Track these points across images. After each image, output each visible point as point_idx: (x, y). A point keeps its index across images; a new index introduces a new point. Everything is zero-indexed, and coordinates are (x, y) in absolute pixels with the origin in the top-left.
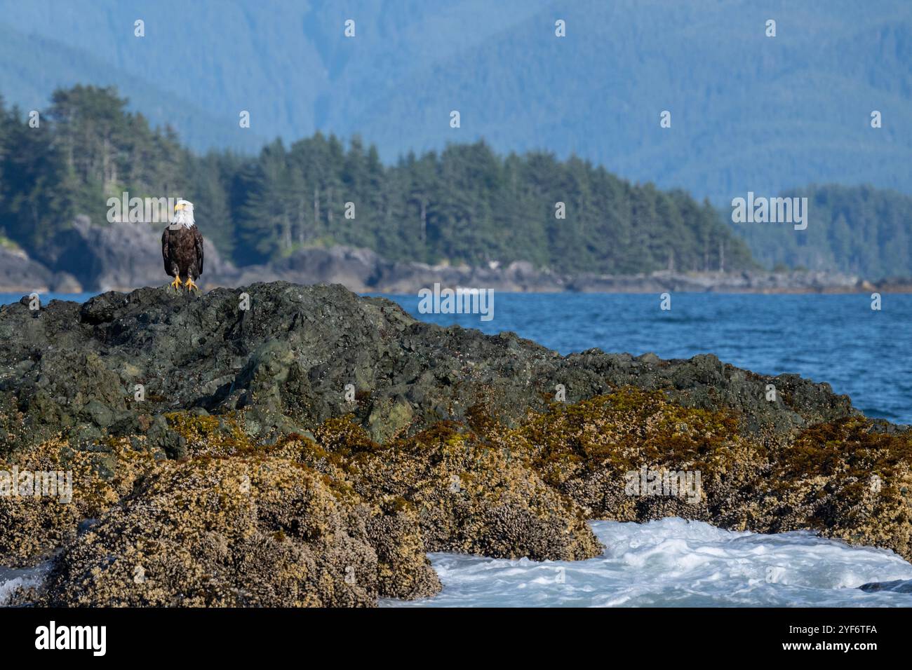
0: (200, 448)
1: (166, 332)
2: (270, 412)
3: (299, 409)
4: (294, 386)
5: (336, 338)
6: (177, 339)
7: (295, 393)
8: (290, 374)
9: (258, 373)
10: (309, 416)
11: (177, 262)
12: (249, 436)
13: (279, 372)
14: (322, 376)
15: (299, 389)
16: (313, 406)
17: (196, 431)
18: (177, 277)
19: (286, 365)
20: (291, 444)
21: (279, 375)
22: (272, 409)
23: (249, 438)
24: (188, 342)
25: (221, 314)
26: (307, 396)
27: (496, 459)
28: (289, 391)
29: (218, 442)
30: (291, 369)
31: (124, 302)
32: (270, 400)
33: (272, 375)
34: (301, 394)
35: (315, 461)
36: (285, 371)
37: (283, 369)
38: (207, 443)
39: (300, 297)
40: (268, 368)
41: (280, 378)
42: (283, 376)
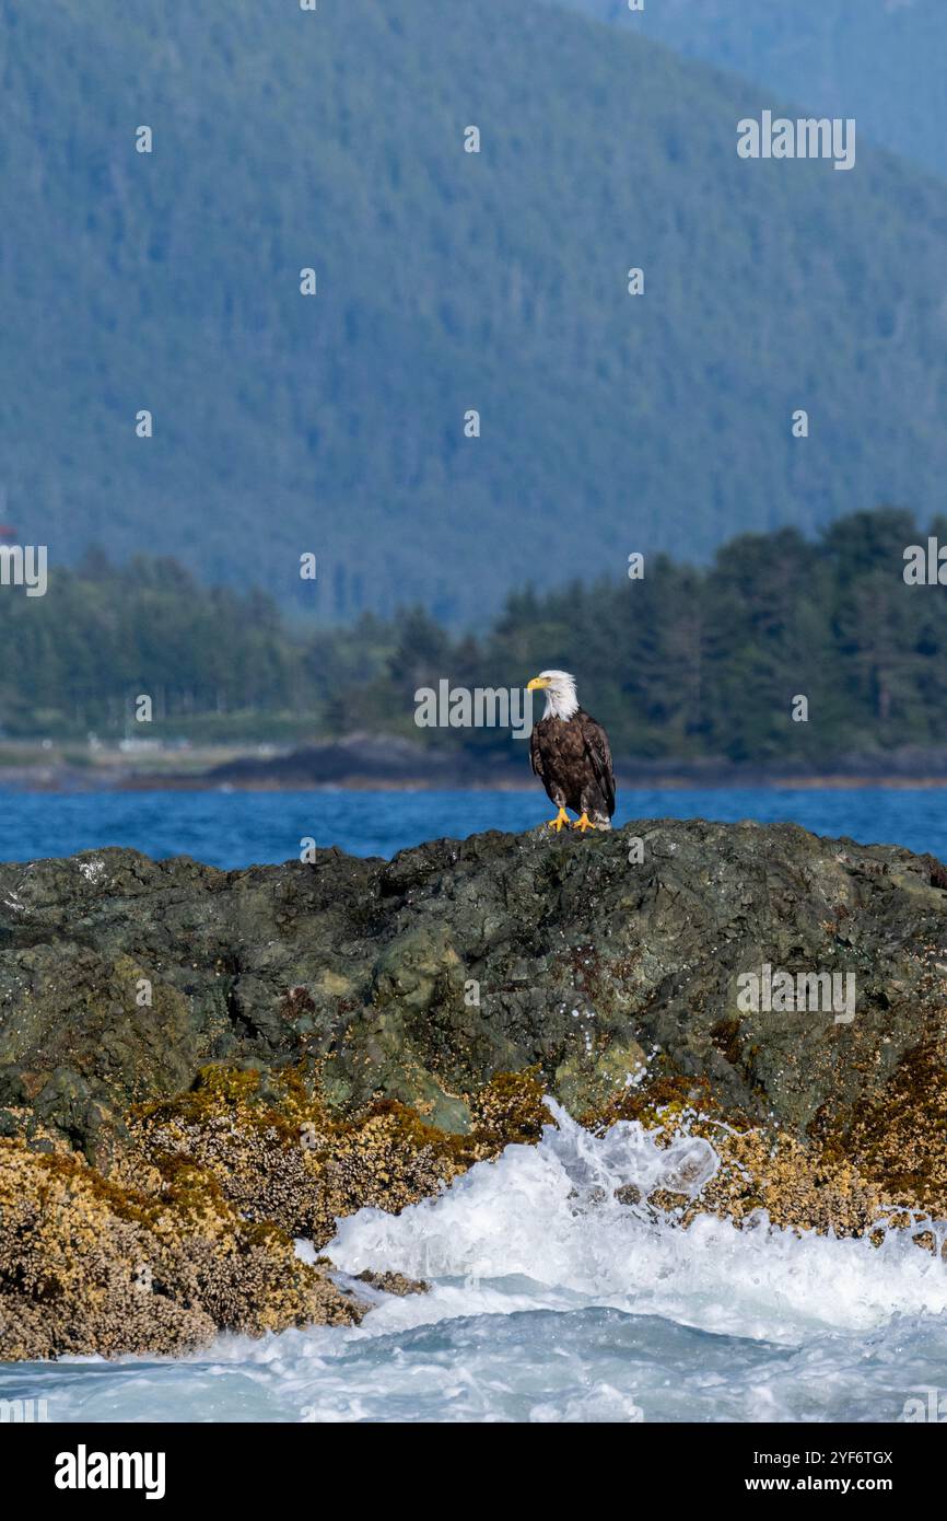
0: (220, 1128)
1: (438, 915)
2: (372, 1063)
3: (450, 1057)
4: (442, 1014)
5: (722, 922)
6: (455, 928)
7: (443, 1028)
8: (434, 993)
9: (378, 991)
10: (469, 1069)
11: (560, 783)
12: (330, 1106)
13: (416, 988)
14: (676, 991)
15: (449, 1021)
16: (474, 1050)
17: (222, 1098)
18: (562, 811)
19: (428, 976)
20: (377, 1121)
21: (414, 993)
22: (377, 1056)
23: (329, 1111)
24: (476, 932)
25: (541, 881)
26: (463, 1033)
27: (741, 1147)
28: (434, 1023)
29: (255, 1116)
30: (436, 983)
31: (451, 858)
32: (371, 1041)
33: (402, 994)
34: (452, 1029)
35: (414, 1153)
36: (426, 988)
37: (423, 983)
38: (234, 1120)
39: (673, 847)
40: (393, 982)
41: (417, 1001)
42: (421, 996)
